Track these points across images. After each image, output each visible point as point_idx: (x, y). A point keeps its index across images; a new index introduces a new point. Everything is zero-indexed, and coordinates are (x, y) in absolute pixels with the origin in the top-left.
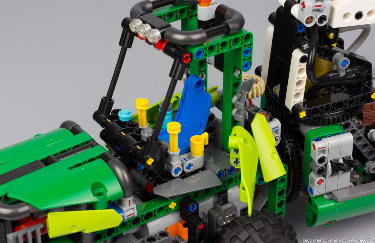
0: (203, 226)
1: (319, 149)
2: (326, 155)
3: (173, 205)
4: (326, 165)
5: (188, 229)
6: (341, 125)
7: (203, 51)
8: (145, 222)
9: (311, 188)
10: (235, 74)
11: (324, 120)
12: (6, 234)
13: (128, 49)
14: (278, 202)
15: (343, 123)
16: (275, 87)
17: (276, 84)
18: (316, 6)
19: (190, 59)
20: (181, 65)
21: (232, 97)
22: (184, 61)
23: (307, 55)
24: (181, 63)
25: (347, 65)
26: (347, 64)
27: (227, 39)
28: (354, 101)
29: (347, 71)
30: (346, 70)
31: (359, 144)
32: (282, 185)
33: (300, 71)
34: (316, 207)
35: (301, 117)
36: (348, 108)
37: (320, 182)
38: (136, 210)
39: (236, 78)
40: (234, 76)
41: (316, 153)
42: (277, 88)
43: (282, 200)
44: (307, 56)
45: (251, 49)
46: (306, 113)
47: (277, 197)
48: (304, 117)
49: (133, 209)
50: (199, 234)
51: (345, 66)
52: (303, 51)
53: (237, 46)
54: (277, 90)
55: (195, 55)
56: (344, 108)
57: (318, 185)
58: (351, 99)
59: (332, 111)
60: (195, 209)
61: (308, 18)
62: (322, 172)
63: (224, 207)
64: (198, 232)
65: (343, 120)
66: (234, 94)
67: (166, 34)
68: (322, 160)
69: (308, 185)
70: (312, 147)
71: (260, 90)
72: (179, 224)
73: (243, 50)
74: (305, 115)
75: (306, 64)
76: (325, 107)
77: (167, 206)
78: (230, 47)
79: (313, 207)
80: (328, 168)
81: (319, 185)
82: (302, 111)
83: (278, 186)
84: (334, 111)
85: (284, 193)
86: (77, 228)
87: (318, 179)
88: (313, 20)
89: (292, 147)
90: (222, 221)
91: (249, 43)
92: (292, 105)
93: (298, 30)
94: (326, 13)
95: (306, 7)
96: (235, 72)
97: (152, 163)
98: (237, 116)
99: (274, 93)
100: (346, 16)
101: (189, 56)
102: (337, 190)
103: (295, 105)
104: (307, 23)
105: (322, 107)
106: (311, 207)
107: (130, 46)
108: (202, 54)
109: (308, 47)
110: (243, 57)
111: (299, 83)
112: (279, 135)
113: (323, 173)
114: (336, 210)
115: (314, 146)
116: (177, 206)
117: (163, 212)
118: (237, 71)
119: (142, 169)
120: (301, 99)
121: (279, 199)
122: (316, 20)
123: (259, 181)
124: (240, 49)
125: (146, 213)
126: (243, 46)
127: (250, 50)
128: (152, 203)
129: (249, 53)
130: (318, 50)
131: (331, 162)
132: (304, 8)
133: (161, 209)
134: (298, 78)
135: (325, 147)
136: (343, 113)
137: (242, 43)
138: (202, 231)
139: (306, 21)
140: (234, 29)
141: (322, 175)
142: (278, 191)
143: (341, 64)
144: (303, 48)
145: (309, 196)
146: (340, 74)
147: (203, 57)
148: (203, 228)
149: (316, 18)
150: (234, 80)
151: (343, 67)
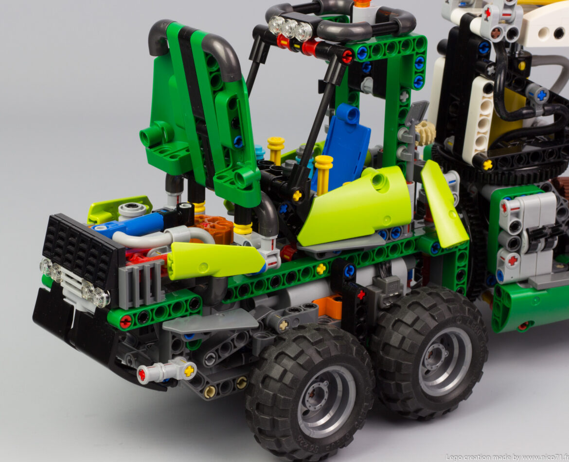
0: (364, 294)
1: (512, 209)
2: (520, 220)
3: (321, 269)
4: (520, 235)
5: (341, 302)
6: (538, 186)
7: (367, 51)
8: (287, 285)
9: (501, 271)
10: (402, 97)
11: (516, 176)
12: (118, 267)
13: (261, 65)
14: (456, 289)
15: (541, 184)
16: (447, 139)
17: (449, 136)
18: (504, 15)
19: (351, 58)
20: (340, 65)
21: (398, 130)
22: (345, 60)
23: (493, 82)
24: (341, 63)
25: (545, 98)
26: (546, 96)
27: (397, 40)
28: (555, 153)
29: (546, 108)
30: (544, 105)
31: (563, 219)
32: (463, 264)
33: (484, 106)
34: (509, 297)
35: (486, 168)
36: (546, 162)
37: (513, 261)
38: (279, 258)
39: (403, 103)
40: (401, 100)
41: (507, 216)
42: (450, 140)
43: (461, 287)
44: (493, 85)
45: (425, 59)
46: (492, 164)
47: (456, 282)
48: (489, 169)
49: (275, 255)
50: (358, 305)
51: (543, 100)
52: (488, 77)
53: (408, 52)
54: (450, 142)
55: (358, 54)
56: (542, 161)
57: (510, 264)
58: (550, 150)
59: (527, 164)
60: (352, 273)
61: (494, 30)
62: (515, 244)
63: (388, 280)
64: (357, 301)
65: (541, 180)
66: (401, 125)
67: (320, 27)
68: (515, 226)
69: (496, 269)
70: (502, 209)
71: (430, 134)
72: (329, 298)
73: (416, 58)
74: (491, 166)
75: (492, 95)
76: (518, 157)
77: (314, 267)
78: (399, 52)
79: (503, 299)
80: (523, 239)
81: (512, 265)
82: (487, 160)
83: (457, 264)
84: (528, 165)
85: (464, 276)
86: (207, 268)
87: (508, 256)
88: (500, 34)
89: (473, 217)
90: (385, 302)
91: (422, 50)
92: (473, 154)
93: (481, 50)
94: (517, 25)
95: (491, 15)
96: (401, 94)
97: (300, 198)
98: (405, 154)
99: (445, 149)
100: (542, 33)
101: (351, 54)
102: (536, 276)
103: (477, 154)
104: (493, 36)
105: (513, 157)
106: (500, 301)
107: (263, 60)
108: (366, 54)
109: (494, 72)
110: (414, 70)
111: (481, 124)
112: (458, 193)
113: (518, 247)
114: (535, 303)
115: (504, 206)
116: (327, 271)
117: (309, 276)
118: (405, 93)
119: (283, 212)
120: (484, 147)
121: (457, 285)
122: (504, 34)
123: (432, 249)
124: (411, 56)
125: (288, 272)
126: (414, 53)
127: (423, 60)
128: (295, 263)
129: (422, 65)
130: (507, 77)
131: (527, 230)
132: (489, 17)
133: (306, 272)
134: (481, 115)
135: (519, 208)
136: (541, 170)
137: (414, 50)
138: (362, 301)
139: (492, 34)
140: (404, 28)
141: (515, 250)
142: (457, 271)
143: (538, 96)
144: (488, 72)
145: (497, 285)
146: (537, 111)
147: (367, 58)
148: (364, 296)
149: (505, 31)
150: (401, 106)
151: (541, 100)
